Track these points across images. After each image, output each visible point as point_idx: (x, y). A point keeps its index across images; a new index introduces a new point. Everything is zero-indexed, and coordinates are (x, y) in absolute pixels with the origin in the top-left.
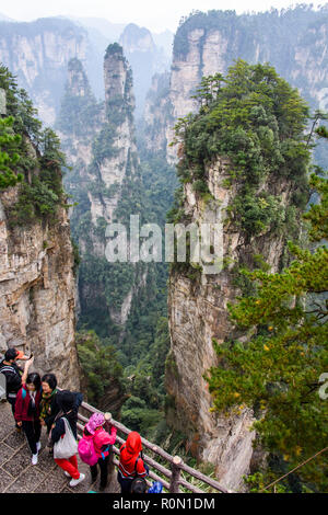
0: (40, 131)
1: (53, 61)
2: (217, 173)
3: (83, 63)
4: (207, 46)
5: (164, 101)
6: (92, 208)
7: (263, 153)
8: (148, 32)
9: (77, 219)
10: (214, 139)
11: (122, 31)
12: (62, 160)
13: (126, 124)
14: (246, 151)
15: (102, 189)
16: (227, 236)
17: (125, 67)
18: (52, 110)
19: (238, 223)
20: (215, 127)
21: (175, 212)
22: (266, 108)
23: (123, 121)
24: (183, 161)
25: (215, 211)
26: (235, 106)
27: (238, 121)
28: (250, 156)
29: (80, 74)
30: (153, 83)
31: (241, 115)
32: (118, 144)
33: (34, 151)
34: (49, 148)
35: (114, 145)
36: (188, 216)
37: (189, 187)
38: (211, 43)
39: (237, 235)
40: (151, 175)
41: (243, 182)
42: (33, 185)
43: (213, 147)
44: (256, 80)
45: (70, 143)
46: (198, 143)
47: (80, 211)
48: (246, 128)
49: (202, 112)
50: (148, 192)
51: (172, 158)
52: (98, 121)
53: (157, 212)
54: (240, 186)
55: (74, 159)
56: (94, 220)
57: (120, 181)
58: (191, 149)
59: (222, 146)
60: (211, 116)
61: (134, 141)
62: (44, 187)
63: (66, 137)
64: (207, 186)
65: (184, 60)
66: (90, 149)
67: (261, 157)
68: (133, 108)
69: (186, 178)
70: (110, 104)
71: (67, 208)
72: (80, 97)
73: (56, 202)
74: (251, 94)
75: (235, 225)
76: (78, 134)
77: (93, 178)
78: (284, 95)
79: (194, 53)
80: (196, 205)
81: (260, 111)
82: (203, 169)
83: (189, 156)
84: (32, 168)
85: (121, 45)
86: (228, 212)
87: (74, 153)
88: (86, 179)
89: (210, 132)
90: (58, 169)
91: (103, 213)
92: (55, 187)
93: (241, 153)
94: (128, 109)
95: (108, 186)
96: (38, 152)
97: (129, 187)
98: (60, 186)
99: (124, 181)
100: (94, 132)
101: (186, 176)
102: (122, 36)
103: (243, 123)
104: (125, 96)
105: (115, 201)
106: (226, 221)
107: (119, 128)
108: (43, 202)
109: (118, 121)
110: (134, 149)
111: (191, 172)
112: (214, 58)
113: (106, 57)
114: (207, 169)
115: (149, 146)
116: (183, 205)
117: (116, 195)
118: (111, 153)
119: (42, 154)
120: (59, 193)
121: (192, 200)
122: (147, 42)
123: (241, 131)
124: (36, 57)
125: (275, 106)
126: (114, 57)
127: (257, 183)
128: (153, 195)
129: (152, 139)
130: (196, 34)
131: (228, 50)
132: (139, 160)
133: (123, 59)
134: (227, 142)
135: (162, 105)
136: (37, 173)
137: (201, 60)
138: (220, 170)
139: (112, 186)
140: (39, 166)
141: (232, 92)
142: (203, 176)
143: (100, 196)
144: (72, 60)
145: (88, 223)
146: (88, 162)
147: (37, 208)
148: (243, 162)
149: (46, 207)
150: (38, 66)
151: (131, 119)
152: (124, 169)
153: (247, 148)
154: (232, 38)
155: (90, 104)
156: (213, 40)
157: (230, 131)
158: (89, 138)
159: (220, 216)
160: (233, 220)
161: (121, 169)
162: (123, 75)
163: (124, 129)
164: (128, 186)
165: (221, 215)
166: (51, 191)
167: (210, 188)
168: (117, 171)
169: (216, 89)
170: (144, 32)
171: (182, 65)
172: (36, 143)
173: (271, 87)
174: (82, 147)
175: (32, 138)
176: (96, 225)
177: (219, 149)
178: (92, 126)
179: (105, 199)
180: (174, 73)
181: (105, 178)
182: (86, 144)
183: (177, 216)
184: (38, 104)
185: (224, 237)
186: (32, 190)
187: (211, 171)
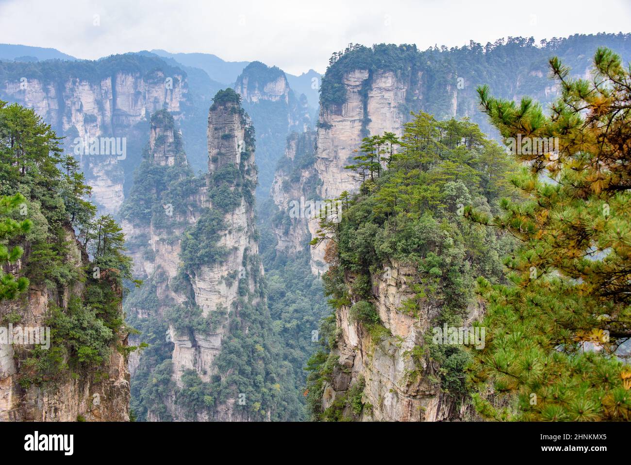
0: (91, 221)
1: (127, 115)
2: (393, 290)
3: (175, 118)
4: (374, 93)
5: (306, 174)
6: (175, 353)
7: (469, 257)
8: (282, 73)
9: (146, 375)
10: (386, 233)
11: (240, 73)
12: (125, 268)
13: (242, 209)
14: (440, 253)
15: (196, 319)
16: (416, 403)
17: (243, 122)
18: (119, 187)
19: (437, 380)
20: (386, 214)
21: (322, 359)
22: (470, 184)
23: (237, 205)
24: (334, 270)
25: (393, 357)
26: (418, 181)
27: (424, 204)
28: (448, 260)
29: (170, 134)
30: (289, 147)
31: (428, 195)
32: (227, 241)
33: (79, 253)
34: (105, 248)
35: (219, 244)
36: (346, 366)
37: (346, 314)
38: (380, 89)
39: (435, 401)
40: (283, 294)
41: (440, 306)
42: (69, 312)
43: (385, 247)
44: (450, 142)
45: (143, 240)
46: (359, 239)
47: (152, 360)
48: (438, 216)
49: (365, 191)
50: (277, 325)
51: (319, 264)
52: (194, 205)
53: (294, 361)
54: (434, 312)
55: (149, 268)
56: (177, 376)
57: (228, 306)
58: (349, 250)
59: (400, 245)
60: (378, 196)
61: (254, 237)
62: (89, 316)
63: (138, 232)
64: (376, 311)
65: (339, 112)
66: (178, 249)
67: (468, 264)
68: (254, 185)
69: (341, 300)
70: (217, 179)
71: (126, 352)
72: (166, 167)
73: (107, 342)
74: (443, 164)
75: (428, 382)
76: (158, 226)
77: (181, 299)
78: (497, 164)
79: (354, 104)
80: (359, 347)
81: (459, 189)
82: (369, 282)
83: (344, 262)
84: (72, 283)
85: (238, 91)
86: (416, 359)
87: (150, 257)
88: (168, 301)
89: (379, 222)
90: (117, 284)
91: (195, 363)
92: (108, 316)
93: (432, 256)
94: (246, 185)
95: (205, 314)
96: (85, 256)
97: (244, 315)
98: (117, 313)
99: (235, 304)
100: (187, 223)
101: (340, 294)
102: (240, 79)
103: (434, 207)
104: (242, 165)
105: (217, 342)
106: (413, 374)
107: (228, 217)
108: (84, 343)
109: (228, 206)
110: (255, 250)
111: (349, 289)
112: (385, 110)
113: (213, 109)
114: (375, 283)
115: (281, 245)
116: (335, 346)
117: (220, 330)
118: (214, 258)
119: (91, 259)
120: (114, 327)
121: (352, 338)
122: (280, 86)
123: (429, 221)
124: (101, 108)
125: (484, 182)
126: (226, 109)
127: (463, 306)
128: (285, 330)
129: (286, 233)
130: (356, 78)
131: (407, 100)
132: (262, 267)
133: (241, 112)
134: (408, 237)
135: (304, 180)
136: (79, 290)
137: (366, 113)
138: (398, 285)
139: (213, 313)
140: (84, 279)
141: (412, 161)
142: (368, 294)
143: (190, 332)
144: (158, 113)
145: (166, 382)
146: (173, 272)
147: (73, 352)
148: (436, 270)
149: (88, 351)
150: (103, 121)
151: (250, 202)
152: (236, 284)
153: (442, 248)
154: (413, 83)
155: (182, 178)
156: (382, 85)
157: (412, 220)
158: (177, 232)
159: (401, 366)
160: (425, 373)
161: (229, 285)
162: (239, 134)
163: (239, 217)
164: (242, 312)
165: (403, 366)
166: (100, 323)
167: (383, 315)
168: (223, 288)
169: (387, 156)
170: (275, 74)
171: (334, 119)
172: (82, 241)
173: (474, 152)
174: (164, 248)
175: (77, 233)
176: (181, 385)
177: (395, 250)
178: (184, 213)
179: (200, 338)
180: (322, 132)
181: (200, 300)
182: (172, 243)
183: (325, 366)
184: (95, 178)
185: (410, 405)
186: (67, 321)
187: (382, 286)
